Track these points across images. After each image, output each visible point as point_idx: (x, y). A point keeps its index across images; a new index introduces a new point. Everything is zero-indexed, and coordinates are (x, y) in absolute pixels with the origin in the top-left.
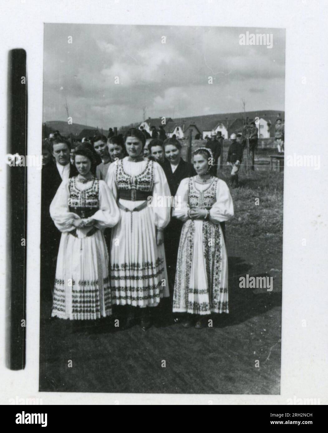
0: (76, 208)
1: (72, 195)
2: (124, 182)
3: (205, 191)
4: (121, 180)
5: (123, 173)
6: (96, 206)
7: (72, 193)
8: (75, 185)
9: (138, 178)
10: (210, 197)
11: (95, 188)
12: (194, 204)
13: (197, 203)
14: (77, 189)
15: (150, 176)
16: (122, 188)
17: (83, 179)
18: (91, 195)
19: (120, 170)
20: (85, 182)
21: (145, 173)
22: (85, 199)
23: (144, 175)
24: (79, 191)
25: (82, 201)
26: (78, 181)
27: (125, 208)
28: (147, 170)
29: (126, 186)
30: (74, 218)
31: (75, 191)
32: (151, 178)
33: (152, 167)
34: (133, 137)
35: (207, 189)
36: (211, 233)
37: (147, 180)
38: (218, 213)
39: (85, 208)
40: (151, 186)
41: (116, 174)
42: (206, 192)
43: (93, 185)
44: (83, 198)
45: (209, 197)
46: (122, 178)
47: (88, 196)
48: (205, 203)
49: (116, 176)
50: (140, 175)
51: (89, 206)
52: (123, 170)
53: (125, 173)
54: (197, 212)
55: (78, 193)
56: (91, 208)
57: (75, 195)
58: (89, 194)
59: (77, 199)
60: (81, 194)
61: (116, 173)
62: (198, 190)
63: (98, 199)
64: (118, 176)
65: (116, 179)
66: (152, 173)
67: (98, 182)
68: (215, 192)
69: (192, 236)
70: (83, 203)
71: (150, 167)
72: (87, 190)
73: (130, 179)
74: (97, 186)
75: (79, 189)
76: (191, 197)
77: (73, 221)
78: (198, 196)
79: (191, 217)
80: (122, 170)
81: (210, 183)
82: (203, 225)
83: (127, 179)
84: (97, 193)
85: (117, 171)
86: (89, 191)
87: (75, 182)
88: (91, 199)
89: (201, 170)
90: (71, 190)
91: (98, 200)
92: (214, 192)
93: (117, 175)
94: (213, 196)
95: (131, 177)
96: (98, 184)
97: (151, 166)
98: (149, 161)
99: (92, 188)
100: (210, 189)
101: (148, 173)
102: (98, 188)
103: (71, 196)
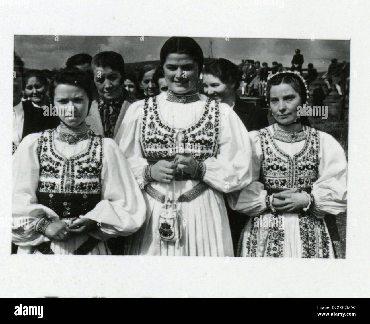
0: (51, 196)
1: (45, 168)
2: (158, 141)
3: (299, 155)
4: (153, 137)
5: (157, 125)
6: (95, 192)
7: (45, 164)
8: (51, 146)
9: (188, 135)
10: (310, 167)
11: (94, 154)
12: (277, 184)
13: (285, 181)
14: (56, 156)
15: (213, 131)
16: (155, 153)
17: (70, 136)
18: (87, 169)
19: (152, 118)
20: (73, 141)
21: (203, 125)
22: (73, 176)
23: (200, 128)
24: (61, 159)
25: (67, 182)
26: (58, 139)
27: (160, 196)
28: (207, 120)
29: (165, 149)
30: (44, 215)
31: (51, 159)
32: (215, 135)
33: (217, 113)
34: (181, 53)
35: (302, 153)
36: (314, 237)
37: (206, 138)
38: (329, 197)
39: (73, 195)
40: (214, 151)
41: (143, 125)
42: (300, 158)
43: (90, 148)
44: (68, 175)
45: (307, 167)
46: (156, 133)
47: (79, 171)
48: (300, 180)
49: (142, 129)
50: (193, 128)
51: (81, 192)
52: (158, 118)
53: (161, 125)
54: (287, 201)
55: (58, 164)
56: (85, 197)
57: (51, 168)
58: (81, 168)
59: (56, 177)
60: (64, 166)
61: (143, 123)
62: (285, 155)
63: (99, 176)
64: (147, 129)
65: (141, 136)
66: (218, 125)
67: (101, 140)
68: (317, 156)
69: (277, 247)
70: (68, 186)
71: (212, 113)
72: (78, 158)
73: (172, 136)
74: (98, 150)
75: (59, 155)
76: (268, 169)
77: (42, 224)
78: (287, 166)
79: (273, 210)
80: (155, 117)
81: (306, 138)
82: (300, 223)
83: (165, 136)
84: (100, 164)
85: (145, 119)
86: (81, 160)
87: (51, 141)
88: (85, 176)
89: (290, 114)
90: (43, 156)
91: (100, 180)
92: (315, 157)
93: (144, 128)
94: (314, 164)
95: (174, 132)
96: (101, 145)
97: (215, 111)
98: (209, 102)
99: (88, 153)
100: (307, 151)
101: (209, 125)
102: (101, 155)
103: (42, 169)
